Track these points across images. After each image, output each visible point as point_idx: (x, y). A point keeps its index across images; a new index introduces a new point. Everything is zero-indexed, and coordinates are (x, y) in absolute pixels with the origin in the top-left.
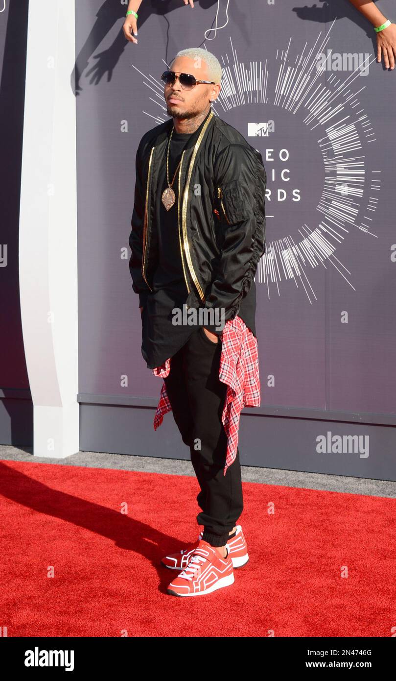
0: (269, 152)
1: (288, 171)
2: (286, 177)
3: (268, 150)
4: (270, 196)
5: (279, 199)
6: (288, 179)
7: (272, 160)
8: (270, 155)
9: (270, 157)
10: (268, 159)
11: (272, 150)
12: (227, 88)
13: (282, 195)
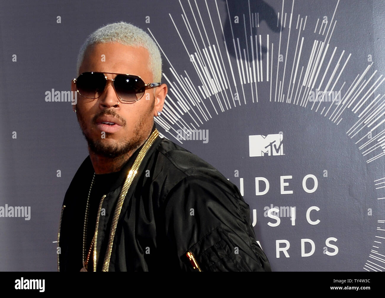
0: (285, 181)
1: (317, 209)
2: (313, 220)
3: (282, 178)
4: (287, 251)
5: (304, 255)
6: (318, 222)
7: (291, 192)
8: (287, 184)
9: (286, 188)
10: (283, 192)
11: (290, 177)
12: (211, 81)
13: (308, 248)
